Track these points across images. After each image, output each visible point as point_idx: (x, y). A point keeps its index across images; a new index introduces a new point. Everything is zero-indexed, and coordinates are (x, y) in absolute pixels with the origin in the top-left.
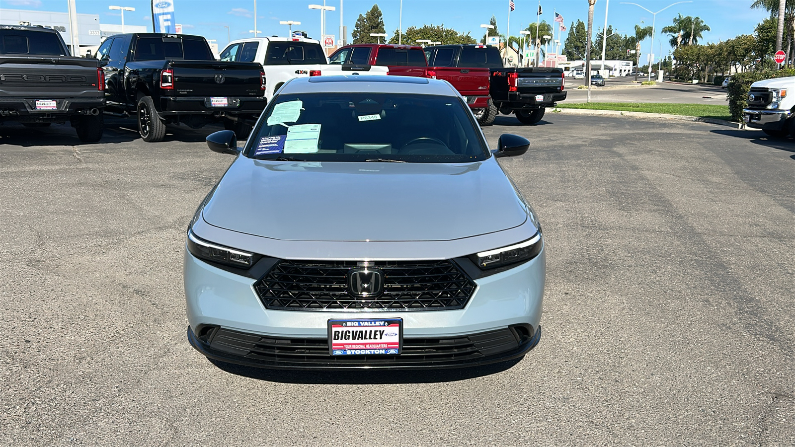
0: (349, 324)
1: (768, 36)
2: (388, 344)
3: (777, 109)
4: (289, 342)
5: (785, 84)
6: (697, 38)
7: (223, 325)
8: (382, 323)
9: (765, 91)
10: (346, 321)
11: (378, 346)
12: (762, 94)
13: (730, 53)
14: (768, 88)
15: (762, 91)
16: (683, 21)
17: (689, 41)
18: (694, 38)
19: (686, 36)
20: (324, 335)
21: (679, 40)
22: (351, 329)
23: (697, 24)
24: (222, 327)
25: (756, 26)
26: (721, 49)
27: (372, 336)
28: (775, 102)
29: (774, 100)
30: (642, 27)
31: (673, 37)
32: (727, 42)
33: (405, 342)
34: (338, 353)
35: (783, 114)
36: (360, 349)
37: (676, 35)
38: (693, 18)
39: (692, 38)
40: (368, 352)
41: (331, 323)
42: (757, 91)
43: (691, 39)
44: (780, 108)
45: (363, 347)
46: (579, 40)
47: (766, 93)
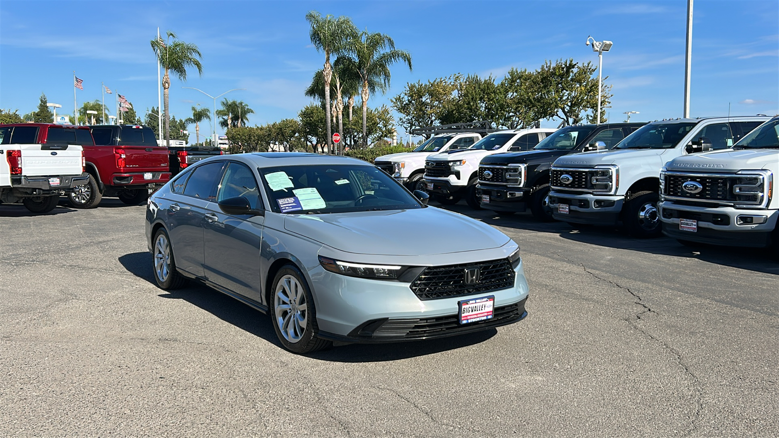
0: (471, 302)
1: (311, 120)
2: (487, 312)
3: (399, 177)
4: (434, 320)
5: (402, 158)
6: (244, 120)
7: (390, 317)
8: (486, 299)
9: (389, 164)
10: (469, 301)
11: (483, 315)
12: (387, 166)
13: (278, 134)
14: (391, 162)
15: (386, 164)
16: (230, 105)
17: (237, 123)
18: (242, 120)
19: (235, 118)
20: (456, 312)
21: (229, 122)
22: (471, 306)
23: (243, 108)
24: (389, 319)
25: (300, 112)
26: (270, 131)
27: (481, 309)
28: (397, 172)
29: (397, 171)
30: (199, 109)
31: (224, 119)
32: (274, 124)
33: (496, 310)
34: (464, 322)
35: (404, 180)
36: (475, 318)
37: (226, 117)
38: (238, 102)
39: (240, 120)
40: (478, 319)
41: (460, 304)
42: (383, 164)
43: (240, 122)
44: (402, 176)
45: (476, 316)
46: (129, 120)
47: (389, 165)
